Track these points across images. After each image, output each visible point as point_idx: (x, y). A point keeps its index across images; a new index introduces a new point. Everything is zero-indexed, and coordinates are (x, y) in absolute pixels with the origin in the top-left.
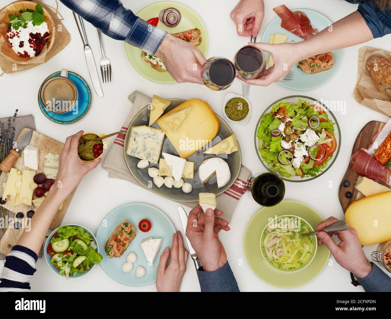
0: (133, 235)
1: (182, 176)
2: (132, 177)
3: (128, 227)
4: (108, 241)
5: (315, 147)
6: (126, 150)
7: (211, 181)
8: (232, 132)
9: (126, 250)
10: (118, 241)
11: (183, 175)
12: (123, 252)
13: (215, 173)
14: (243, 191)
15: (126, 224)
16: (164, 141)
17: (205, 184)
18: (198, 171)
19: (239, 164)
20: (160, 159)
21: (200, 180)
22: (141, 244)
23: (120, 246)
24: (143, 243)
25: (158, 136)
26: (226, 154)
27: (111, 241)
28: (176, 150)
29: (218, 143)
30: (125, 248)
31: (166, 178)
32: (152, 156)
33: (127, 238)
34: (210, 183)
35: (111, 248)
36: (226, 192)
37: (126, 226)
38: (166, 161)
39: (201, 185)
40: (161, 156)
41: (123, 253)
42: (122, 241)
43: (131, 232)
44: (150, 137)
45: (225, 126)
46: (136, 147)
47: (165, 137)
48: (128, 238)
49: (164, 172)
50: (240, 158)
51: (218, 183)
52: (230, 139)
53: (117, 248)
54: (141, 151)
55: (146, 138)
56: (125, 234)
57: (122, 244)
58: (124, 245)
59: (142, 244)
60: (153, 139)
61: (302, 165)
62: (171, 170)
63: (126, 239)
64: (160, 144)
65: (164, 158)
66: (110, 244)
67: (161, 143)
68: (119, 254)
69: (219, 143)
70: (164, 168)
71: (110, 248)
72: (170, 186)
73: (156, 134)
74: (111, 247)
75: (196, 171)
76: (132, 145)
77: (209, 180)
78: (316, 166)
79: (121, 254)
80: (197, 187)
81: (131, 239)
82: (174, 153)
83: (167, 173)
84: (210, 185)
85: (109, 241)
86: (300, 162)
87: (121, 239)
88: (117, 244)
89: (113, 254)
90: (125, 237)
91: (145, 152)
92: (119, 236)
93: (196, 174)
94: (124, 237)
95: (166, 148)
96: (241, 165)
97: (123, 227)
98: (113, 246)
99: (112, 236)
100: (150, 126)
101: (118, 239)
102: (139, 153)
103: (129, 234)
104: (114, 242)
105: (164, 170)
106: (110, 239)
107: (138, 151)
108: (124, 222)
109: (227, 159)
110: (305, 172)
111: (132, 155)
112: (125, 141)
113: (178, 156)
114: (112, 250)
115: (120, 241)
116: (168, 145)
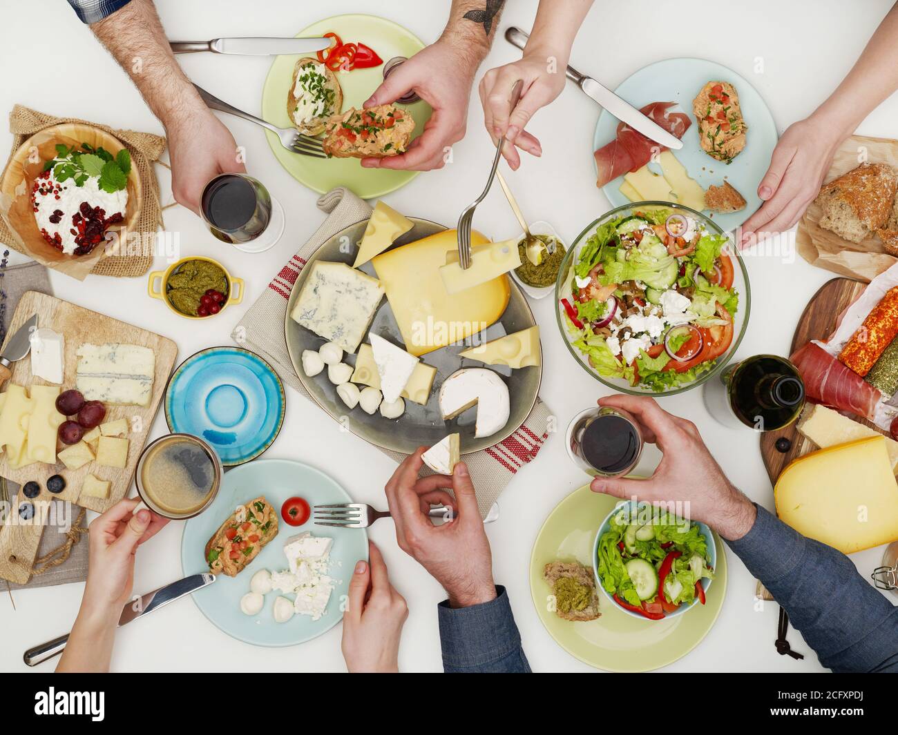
0: (272, 532)
1: (402, 394)
2: (292, 371)
3: (263, 512)
4: (215, 536)
5: (685, 331)
6: (292, 310)
7: (463, 419)
8: (532, 321)
9: (250, 561)
10: (237, 541)
11: (405, 391)
12: (243, 567)
13: (475, 403)
14: (529, 457)
15: (259, 506)
16: (378, 308)
17: (448, 421)
18: (439, 391)
19: (532, 395)
20: (362, 345)
21: (439, 412)
22: (285, 546)
23: (240, 552)
24: (290, 545)
25: (367, 294)
26: (508, 366)
27: (221, 537)
28: (401, 334)
29: (497, 339)
30: (248, 558)
31: (365, 391)
32: (344, 334)
33: (258, 537)
34: (460, 422)
35: (219, 553)
36: (491, 449)
37: (260, 510)
38: (374, 353)
39: (440, 422)
40: (365, 340)
41: (242, 569)
42: (245, 542)
43: (268, 524)
44: (350, 292)
45: (521, 304)
46: (315, 307)
47: (384, 298)
48: (260, 536)
49: (363, 375)
50: (538, 382)
51: (478, 425)
52: (524, 336)
53: (230, 556)
54: (323, 318)
55: (340, 292)
56: (254, 526)
57: (243, 548)
58: (248, 551)
59: (287, 547)
60: (357, 298)
61: (640, 357)
62: (380, 374)
63: (254, 539)
64: (368, 312)
65: (370, 345)
66: (217, 543)
67: (371, 311)
68: (233, 569)
69: (499, 341)
70: (364, 367)
71: (216, 553)
72: (370, 410)
73: (365, 288)
74: (219, 550)
75: (435, 389)
76: (307, 300)
77: (458, 414)
78: (670, 370)
79: (239, 570)
80: (429, 424)
81: (266, 539)
82: (396, 339)
83: (370, 379)
84: (459, 426)
85: (217, 536)
86: (640, 349)
87: (243, 536)
88: (233, 547)
89: (221, 566)
90: (254, 533)
91: (334, 323)
92: (240, 530)
93: (433, 395)
94: (250, 534)
95: (381, 324)
96: (538, 397)
97: (253, 511)
98: (222, 549)
99: (224, 526)
100: (357, 268)
101: (237, 535)
102: (318, 321)
103: (263, 528)
104: (226, 539)
105: (364, 370)
106: (219, 533)
107: (317, 316)
108: (257, 501)
109: (509, 378)
110: (641, 375)
111: (302, 322)
112: (294, 288)
113: (404, 347)
114: (219, 558)
115: (241, 541)
116: (385, 318)
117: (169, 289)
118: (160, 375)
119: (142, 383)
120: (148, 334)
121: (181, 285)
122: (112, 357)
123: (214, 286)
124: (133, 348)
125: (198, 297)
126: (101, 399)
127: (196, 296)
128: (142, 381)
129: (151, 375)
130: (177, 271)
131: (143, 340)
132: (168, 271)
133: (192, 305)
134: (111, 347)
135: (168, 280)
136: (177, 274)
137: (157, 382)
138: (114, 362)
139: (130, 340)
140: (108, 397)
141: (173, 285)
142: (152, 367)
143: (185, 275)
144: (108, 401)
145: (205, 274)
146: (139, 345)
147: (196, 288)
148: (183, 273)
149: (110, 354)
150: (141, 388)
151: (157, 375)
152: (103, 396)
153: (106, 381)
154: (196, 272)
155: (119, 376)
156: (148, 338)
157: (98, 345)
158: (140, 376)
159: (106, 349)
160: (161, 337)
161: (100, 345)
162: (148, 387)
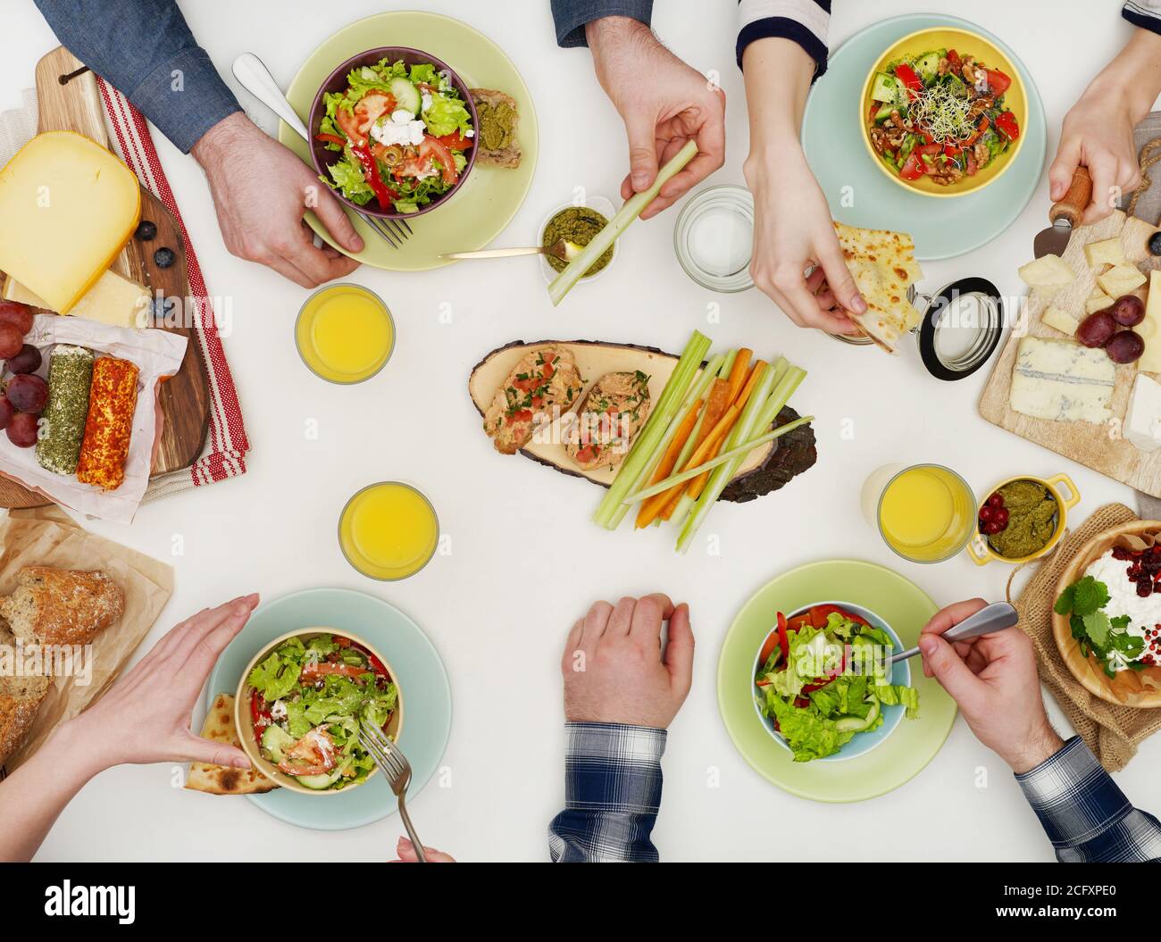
117: (1049, 494)
118: (1004, 374)
119: (1030, 366)
120: (1017, 431)
121: (1039, 509)
122: (1066, 403)
123: (1006, 535)
124: (1037, 414)
125: (1012, 511)
126: (1084, 349)
127: (1014, 511)
128: (1029, 370)
129: (1017, 376)
130: (1055, 520)
131: (1023, 422)
132: (1063, 512)
133: (1011, 499)
134: (1065, 417)
135: (1057, 504)
136: (1053, 516)
137: (1009, 366)
138: (1064, 397)
139: (1041, 424)
140: (1074, 352)
141: (1047, 502)
142: (1014, 386)
143: (1043, 522)
144: (1075, 347)
145: (1024, 540)
146: (1030, 417)
147: (1022, 518)
148: (1047, 522)
149: (1068, 409)
150: (1031, 359)
151: (1009, 375)
152: (1082, 353)
153: (1075, 373)
154: (1035, 534)
155: (1058, 378)
156: (1017, 426)
157: (1084, 421)
158: (1032, 376)
159: (1072, 414)
160: (1000, 425)
161: (1080, 420)
162: (1022, 360)
